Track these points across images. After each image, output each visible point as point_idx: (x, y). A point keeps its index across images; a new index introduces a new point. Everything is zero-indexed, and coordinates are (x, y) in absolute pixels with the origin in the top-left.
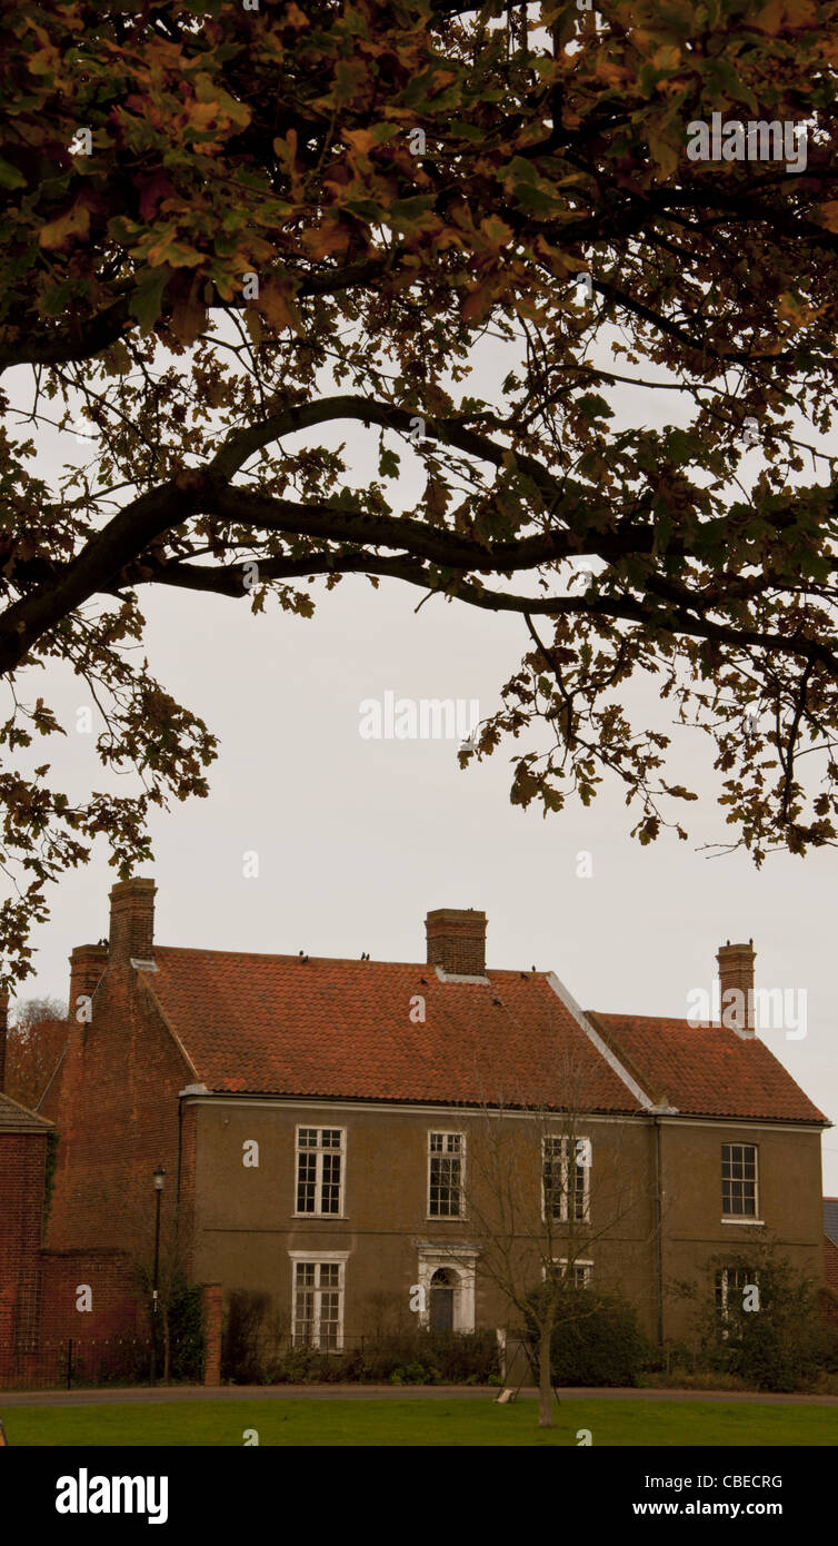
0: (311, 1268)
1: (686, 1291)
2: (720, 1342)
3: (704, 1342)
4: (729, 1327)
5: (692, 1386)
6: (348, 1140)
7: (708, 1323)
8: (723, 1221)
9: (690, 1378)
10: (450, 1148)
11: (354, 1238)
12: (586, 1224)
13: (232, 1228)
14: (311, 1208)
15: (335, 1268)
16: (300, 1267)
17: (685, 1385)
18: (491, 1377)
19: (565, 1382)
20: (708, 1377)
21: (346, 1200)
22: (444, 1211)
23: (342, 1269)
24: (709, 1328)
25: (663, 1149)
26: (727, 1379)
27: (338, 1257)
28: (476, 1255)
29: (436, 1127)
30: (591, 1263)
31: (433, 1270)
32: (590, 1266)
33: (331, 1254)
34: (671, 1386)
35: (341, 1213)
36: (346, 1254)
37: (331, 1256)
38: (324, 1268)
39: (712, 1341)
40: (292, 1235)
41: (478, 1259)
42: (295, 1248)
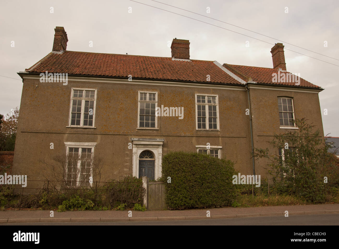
0: (77, 150)
1: (262, 154)
2: (282, 178)
3: (274, 179)
4: (287, 171)
5: (268, 204)
6: (98, 94)
7: (276, 170)
8: (280, 128)
9: (266, 199)
10: (150, 99)
11: (99, 137)
12: (218, 131)
13: (36, 132)
14: (78, 123)
15: (90, 150)
16: (71, 149)
17: (263, 204)
18: (137, 205)
19: (183, 207)
20: (277, 198)
21: (95, 120)
22: (147, 125)
23: (93, 150)
24: (276, 173)
25: (251, 98)
26: (288, 198)
27: (91, 145)
28: (162, 143)
29: (142, 89)
30: (221, 147)
31: (140, 151)
32: (221, 149)
33: (87, 144)
34: (255, 205)
35: (93, 126)
36: (95, 144)
37: (86, 145)
38: (84, 150)
39: (278, 179)
40: (66, 135)
41: (163, 146)
42: (67, 141)
